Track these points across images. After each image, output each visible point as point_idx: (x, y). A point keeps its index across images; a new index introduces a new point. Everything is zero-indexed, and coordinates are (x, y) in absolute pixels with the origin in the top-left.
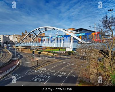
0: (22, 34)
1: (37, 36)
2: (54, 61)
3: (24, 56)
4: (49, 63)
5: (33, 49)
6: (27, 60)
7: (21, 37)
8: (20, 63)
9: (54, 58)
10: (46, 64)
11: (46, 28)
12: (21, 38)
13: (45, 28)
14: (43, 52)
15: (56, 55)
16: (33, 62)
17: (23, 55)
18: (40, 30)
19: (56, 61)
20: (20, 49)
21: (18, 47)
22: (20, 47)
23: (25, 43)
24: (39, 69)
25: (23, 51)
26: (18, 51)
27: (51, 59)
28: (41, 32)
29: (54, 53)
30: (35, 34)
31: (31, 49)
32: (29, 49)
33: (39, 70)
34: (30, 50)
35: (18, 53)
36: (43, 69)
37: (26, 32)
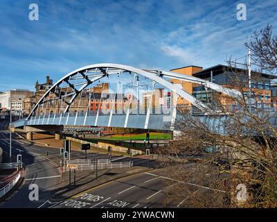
0: (36, 87)
1: (78, 92)
2: (130, 172)
3: (39, 157)
4: (111, 178)
5: (71, 136)
6: (45, 170)
7: (34, 97)
8: (22, 179)
9: (129, 164)
10: (103, 181)
11: (102, 70)
12: (34, 100)
13: (100, 68)
14: (100, 145)
15: (140, 152)
16: (63, 174)
17: (34, 154)
18: (85, 73)
19: (136, 170)
20: (28, 136)
21: (22, 127)
22: (27, 129)
23: (46, 117)
24: (77, 196)
25: (38, 143)
26: (22, 142)
27: (121, 165)
28: (90, 82)
29: (135, 146)
30: (72, 86)
31: (63, 136)
32: (57, 136)
33: (79, 200)
34: (61, 138)
35: (22, 148)
36: (90, 198)
37: (50, 83)
